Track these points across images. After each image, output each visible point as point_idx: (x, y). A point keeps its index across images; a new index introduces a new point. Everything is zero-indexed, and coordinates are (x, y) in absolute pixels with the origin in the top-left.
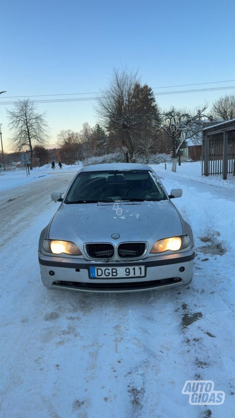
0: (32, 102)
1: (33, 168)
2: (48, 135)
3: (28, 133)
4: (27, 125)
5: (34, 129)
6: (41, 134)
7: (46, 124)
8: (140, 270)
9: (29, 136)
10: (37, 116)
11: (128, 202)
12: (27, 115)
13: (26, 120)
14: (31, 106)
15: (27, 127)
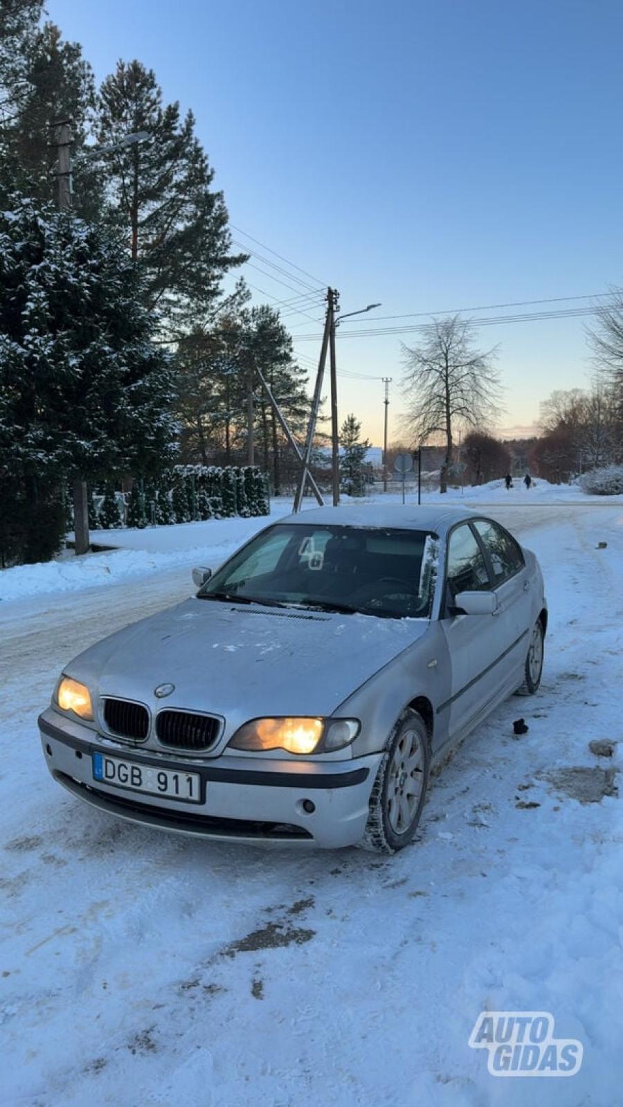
0: (465, 325)
1: (448, 489)
2: (496, 405)
3: (445, 402)
4: (446, 381)
5: (462, 391)
6: (480, 404)
7: (494, 378)
8: (188, 784)
9: (448, 406)
10: (473, 358)
11: (316, 611)
12: (450, 355)
13: (447, 367)
14: (460, 334)
15: (447, 386)
